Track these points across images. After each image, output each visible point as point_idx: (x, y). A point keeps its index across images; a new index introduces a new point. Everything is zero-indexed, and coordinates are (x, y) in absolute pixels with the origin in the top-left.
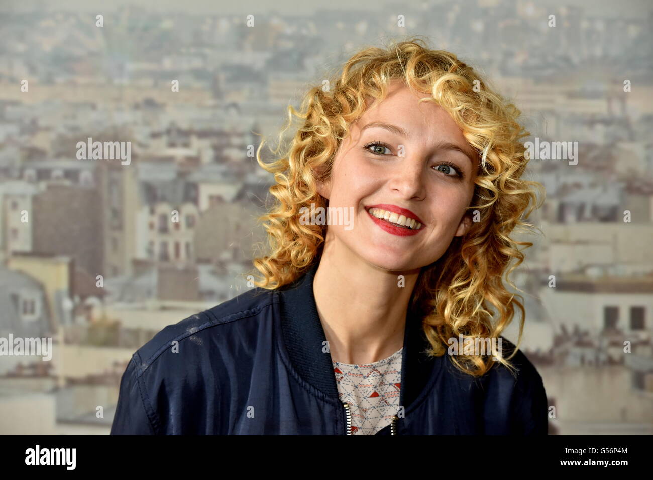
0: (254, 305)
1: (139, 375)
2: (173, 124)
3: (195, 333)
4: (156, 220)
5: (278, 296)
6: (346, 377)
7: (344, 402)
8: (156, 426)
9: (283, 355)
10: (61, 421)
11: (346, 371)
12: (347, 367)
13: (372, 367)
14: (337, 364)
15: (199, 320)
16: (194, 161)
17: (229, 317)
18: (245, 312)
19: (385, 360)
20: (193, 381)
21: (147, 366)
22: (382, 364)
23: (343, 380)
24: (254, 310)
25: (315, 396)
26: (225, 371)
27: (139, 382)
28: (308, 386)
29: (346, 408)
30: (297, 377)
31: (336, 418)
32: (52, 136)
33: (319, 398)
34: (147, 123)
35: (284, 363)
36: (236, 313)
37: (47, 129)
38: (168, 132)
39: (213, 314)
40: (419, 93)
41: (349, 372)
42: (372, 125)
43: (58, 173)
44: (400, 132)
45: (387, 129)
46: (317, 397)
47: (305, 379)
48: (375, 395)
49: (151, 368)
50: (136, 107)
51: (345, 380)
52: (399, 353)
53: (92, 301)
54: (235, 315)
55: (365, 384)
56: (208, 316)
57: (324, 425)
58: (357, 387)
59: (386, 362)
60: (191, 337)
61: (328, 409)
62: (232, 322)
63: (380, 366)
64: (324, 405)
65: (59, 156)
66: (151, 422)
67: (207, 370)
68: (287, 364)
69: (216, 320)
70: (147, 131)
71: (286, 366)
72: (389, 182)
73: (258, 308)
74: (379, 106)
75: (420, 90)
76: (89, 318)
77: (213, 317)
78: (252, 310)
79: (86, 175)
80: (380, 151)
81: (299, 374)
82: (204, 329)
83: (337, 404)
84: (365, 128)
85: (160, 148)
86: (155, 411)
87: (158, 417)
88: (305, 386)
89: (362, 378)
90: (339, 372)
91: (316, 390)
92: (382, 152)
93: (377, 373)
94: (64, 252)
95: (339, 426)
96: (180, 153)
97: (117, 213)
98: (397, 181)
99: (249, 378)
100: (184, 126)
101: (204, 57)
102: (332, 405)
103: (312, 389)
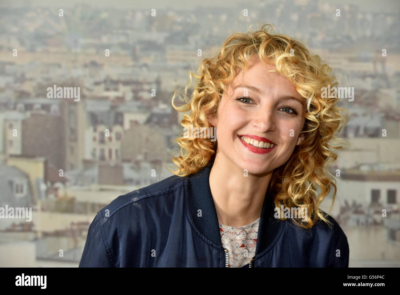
0: (172, 186)
1: (102, 225)
2: (108, 76)
3: (136, 201)
4: (97, 135)
5: (187, 181)
6: (226, 234)
7: (224, 248)
8: (110, 257)
9: (189, 218)
10: (39, 259)
11: (226, 230)
12: (227, 228)
13: (242, 229)
14: (221, 226)
15: (139, 193)
16: (121, 99)
17: (158, 193)
18: (167, 190)
19: (250, 224)
20: (134, 230)
21: (107, 220)
22: (248, 227)
23: (224, 236)
24: (173, 189)
25: (208, 244)
26: (154, 225)
27: (101, 229)
28: (203, 237)
29: (226, 252)
30: (197, 231)
31: (220, 257)
32: (34, 84)
33: (209, 245)
34: (92, 76)
35: (190, 222)
36: (162, 190)
37: (31, 79)
38: (105, 81)
39: (148, 190)
40: (268, 65)
41: (228, 231)
42: (240, 86)
43: (37, 106)
44: (257, 91)
45: (249, 88)
46: (209, 244)
47: (202, 232)
48: (243, 246)
49: (109, 221)
50: (86, 66)
51: (225, 236)
52: (258, 221)
53: (58, 185)
54: (161, 191)
55: (238, 239)
56: (144, 191)
57: (212, 261)
58: (232, 240)
59: (251, 226)
60: (134, 203)
61: (215, 252)
62: (159, 195)
63: (247, 228)
64: (213, 249)
65: (38, 96)
66: (108, 254)
67: (143, 225)
68: (192, 223)
69: (149, 194)
70: (92, 81)
71: (191, 224)
72: (252, 121)
73: (175, 188)
74: (244, 74)
75: (268, 63)
76: (56, 195)
77: (148, 192)
78: (172, 189)
79: (55, 108)
80: (246, 101)
81: (198, 229)
82: (142, 199)
83: (220, 249)
84: (235, 88)
85: (100, 91)
86: (111, 247)
87: (112, 251)
88: (202, 237)
89: (236, 235)
90: (222, 231)
91: (208, 240)
92: (248, 102)
93: (245, 233)
94: (41, 155)
95: (221, 263)
96: (112, 94)
97: (74, 131)
98: (257, 121)
99: (169, 230)
100: (115, 78)
101: (127, 35)
102: (218, 250)
103: (206, 239)
